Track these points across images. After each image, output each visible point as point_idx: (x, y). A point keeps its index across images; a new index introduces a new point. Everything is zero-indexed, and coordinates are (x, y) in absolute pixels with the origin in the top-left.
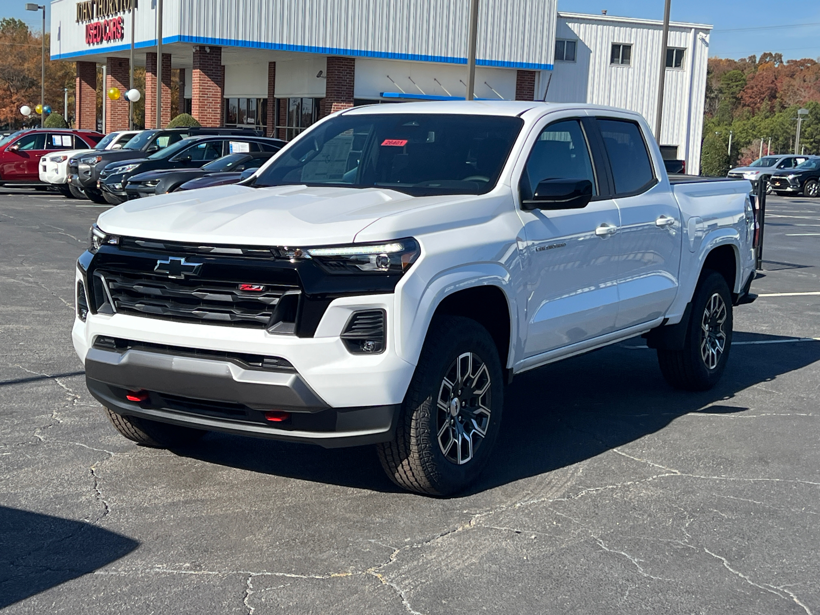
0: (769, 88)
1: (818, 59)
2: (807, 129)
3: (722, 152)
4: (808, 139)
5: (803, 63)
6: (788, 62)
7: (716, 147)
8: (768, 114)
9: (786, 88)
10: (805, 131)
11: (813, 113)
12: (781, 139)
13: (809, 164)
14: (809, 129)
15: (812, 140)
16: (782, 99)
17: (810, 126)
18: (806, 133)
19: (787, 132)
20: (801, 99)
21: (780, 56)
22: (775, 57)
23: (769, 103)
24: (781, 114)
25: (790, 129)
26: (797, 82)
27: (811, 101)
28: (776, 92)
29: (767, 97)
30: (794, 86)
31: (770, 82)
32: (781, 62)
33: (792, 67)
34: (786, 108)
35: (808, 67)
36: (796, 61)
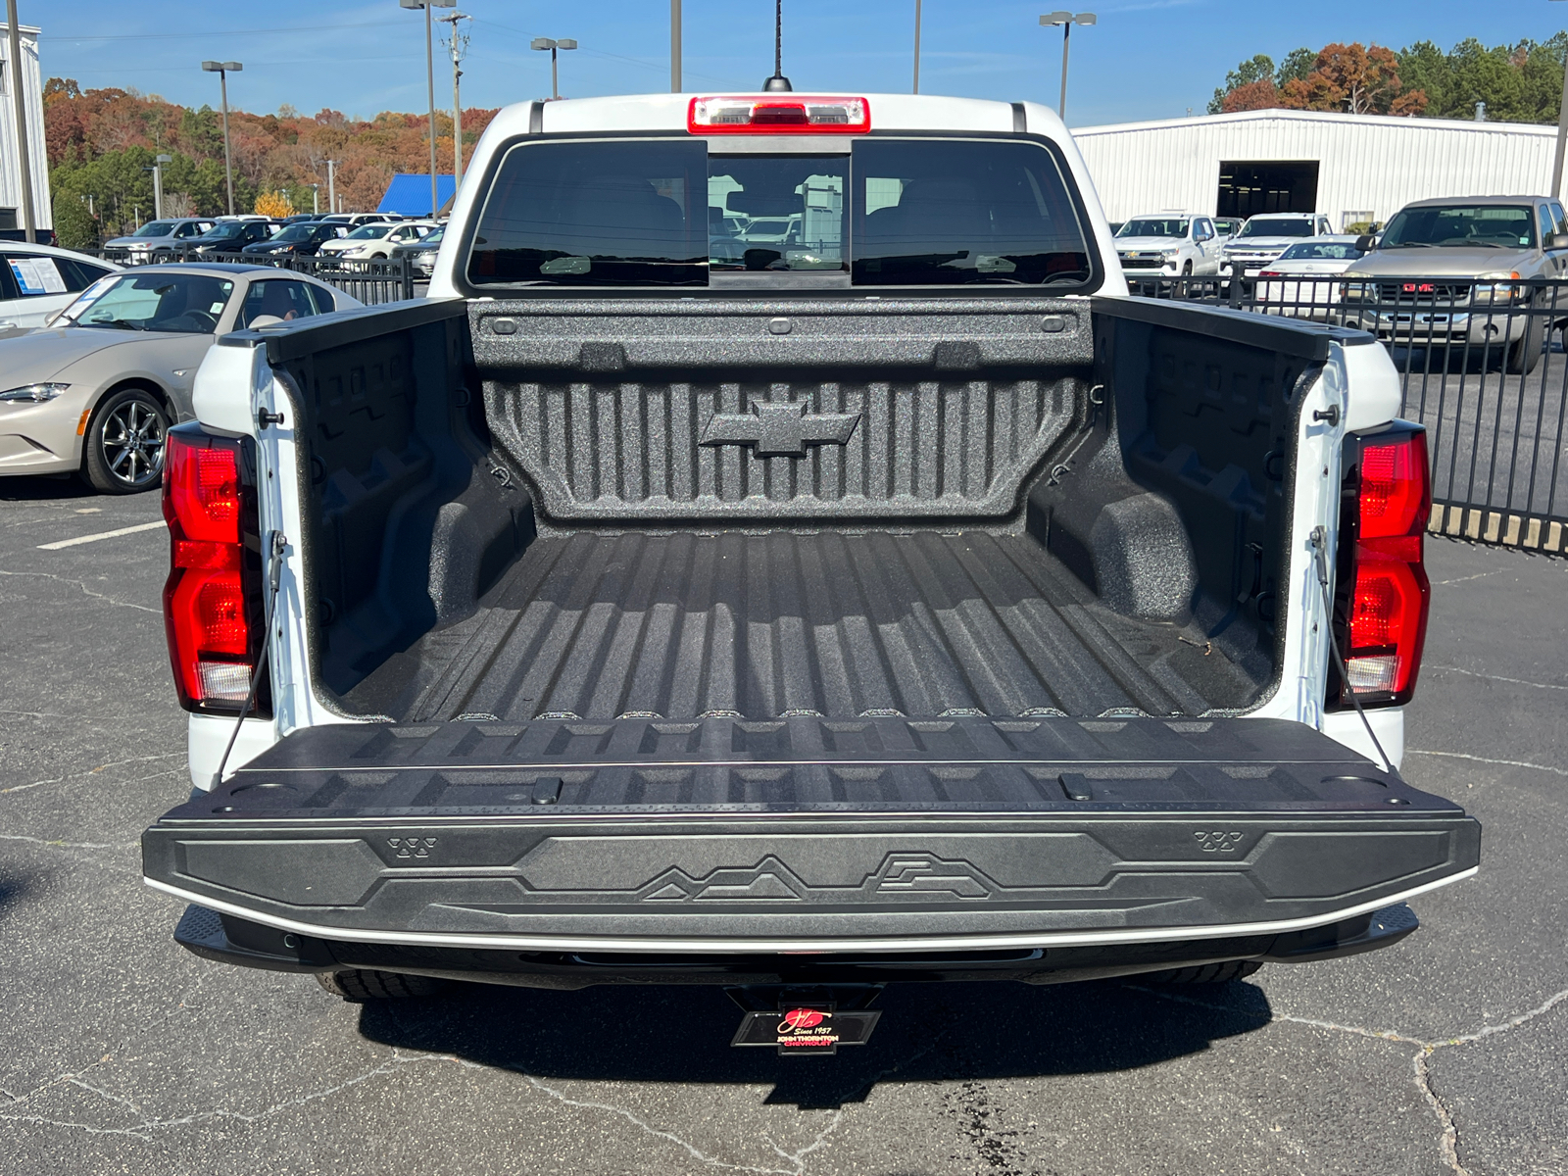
0: (71, 128)
1: (128, 89)
2: (135, 184)
3: (85, 217)
4: (138, 196)
5: (108, 94)
6: (87, 92)
7: (74, 208)
8: (76, 163)
9: (95, 127)
10: (133, 186)
11: (140, 162)
12: (101, 197)
13: (218, 231)
14: (137, 184)
15: (144, 198)
16: (92, 143)
17: (137, 179)
18: (135, 189)
19: (108, 188)
20: (119, 143)
21: (75, 84)
22: (67, 85)
23: (75, 147)
24: (96, 163)
25: (111, 183)
26: (107, 118)
27: (134, 146)
28: (82, 133)
29: (71, 140)
30: (106, 124)
31: (71, 119)
32: (78, 92)
33: (96, 100)
34: (99, 155)
35: (116, 100)
36: (98, 91)
